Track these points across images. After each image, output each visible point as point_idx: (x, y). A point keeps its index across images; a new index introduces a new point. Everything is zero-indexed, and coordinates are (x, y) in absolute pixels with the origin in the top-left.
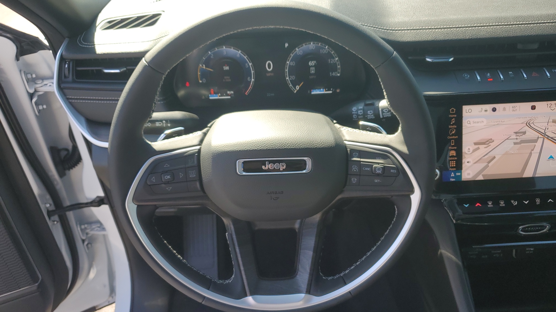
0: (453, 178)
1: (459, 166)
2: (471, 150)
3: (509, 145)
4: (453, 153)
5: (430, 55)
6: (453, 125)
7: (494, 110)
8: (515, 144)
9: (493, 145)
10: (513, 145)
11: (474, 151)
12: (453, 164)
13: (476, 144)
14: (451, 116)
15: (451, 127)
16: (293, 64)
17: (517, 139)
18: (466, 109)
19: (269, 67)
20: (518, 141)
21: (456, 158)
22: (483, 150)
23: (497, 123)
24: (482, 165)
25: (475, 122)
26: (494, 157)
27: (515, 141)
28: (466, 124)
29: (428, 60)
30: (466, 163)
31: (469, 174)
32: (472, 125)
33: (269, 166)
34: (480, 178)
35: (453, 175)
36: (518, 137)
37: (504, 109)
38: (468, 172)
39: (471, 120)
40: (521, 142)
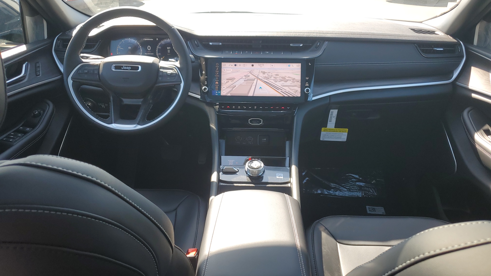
0: (217, 94)
1: (220, 89)
2: (225, 83)
3: (242, 81)
4: (217, 83)
5: (211, 42)
6: (217, 70)
7: (235, 65)
8: (245, 81)
9: (235, 81)
10: (244, 81)
11: (226, 83)
12: (217, 88)
13: (227, 79)
14: (216, 67)
15: (217, 71)
16: (160, 48)
17: (245, 78)
18: (223, 64)
19: (149, 47)
20: (246, 79)
21: (218, 85)
22: (230, 82)
23: (237, 71)
24: (229, 89)
26: (236, 86)
27: (245, 79)
28: (223, 71)
29: (211, 44)
30: (223, 87)
31: (224, 93)
32: (226, 71)
34: (229, 95)
35: (217, 92)
36: (246, 78)
37: (240, 65)
38: (224, 92)
39: (225, 69)
40: (248, 80)
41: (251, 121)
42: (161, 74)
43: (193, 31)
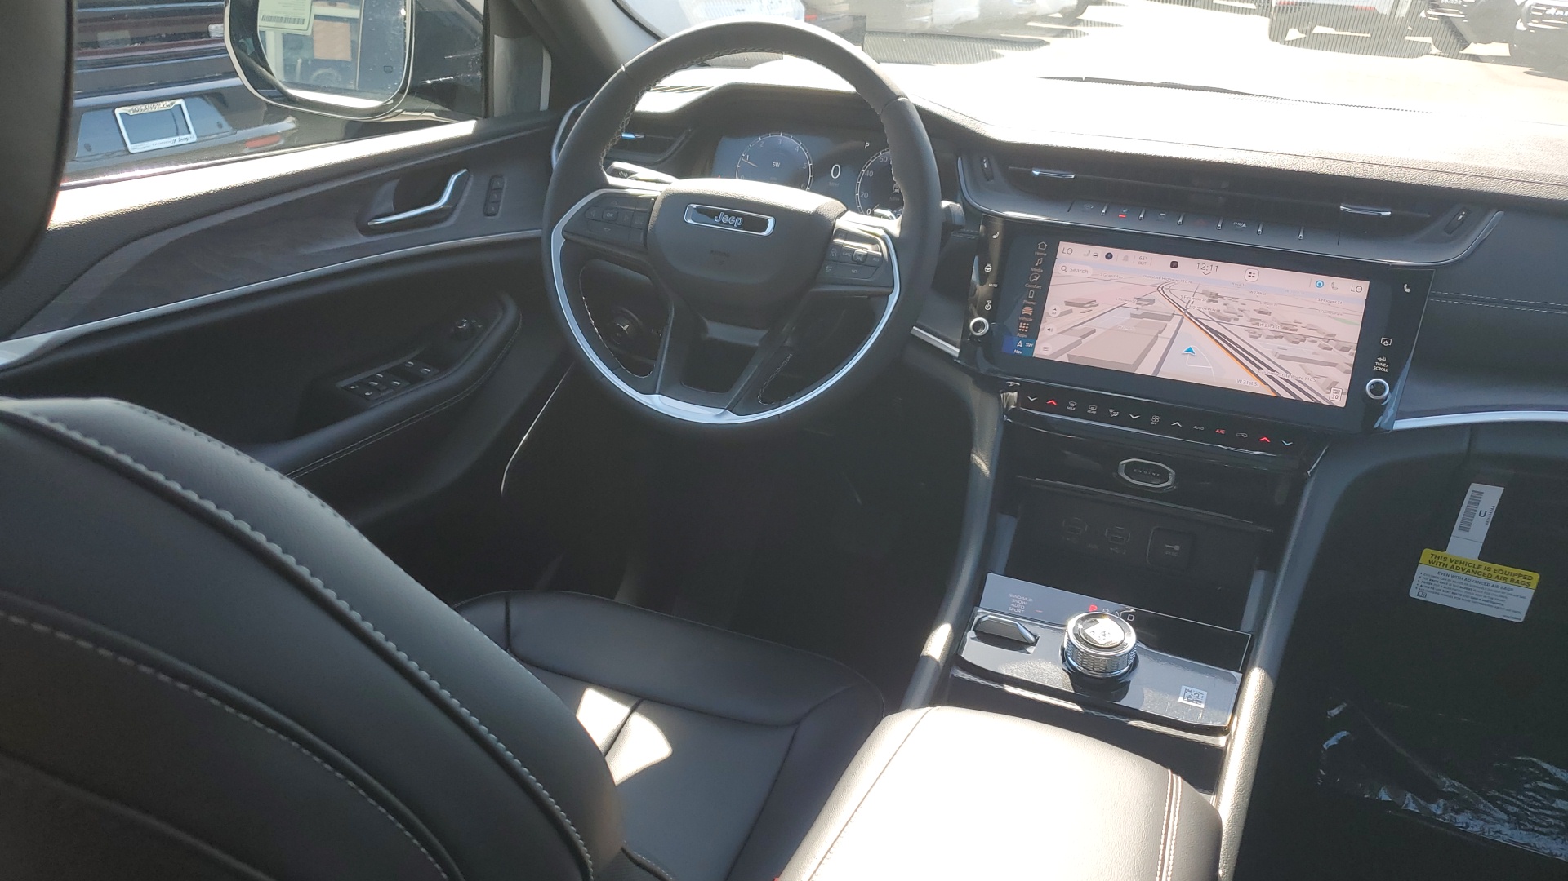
0: (1019, 348)
1: (1033, 334)
2: (1058, 313)
3: (1122, 317)
4: (1028, 310)
5: (1038, 167)
6: (1037, 267)
7: (1109, 256)
8: (1133, 316)
9: (1095, 311)
10: (1129, 318)
11: (1063, 314)
12: (1024, 327)
13: (1067, 303)
14: (1038, 254)
15: (1035, 270)
16: (870, 174)
17: (1137, 309)
18: (1063, 246)
19: (837, 168)
20: (1139, 312)
21: (1031, 320)
22: (1078, 315)
23: (1109, 278)
24: (1069, 340)
25: (1072, 270)
26: (1094, 331)
27: (1135, 312)
28: (1060, 271)
29: (1036, 173)
30: (1046, 329)
31: (1046, 349)
32: (1068, 273)
33: (725, 219)
34: (1064, 359)
35: (1020, 344)
36: (1139, 307)
37: (1126, 259)
38: (1046, 345)
39: (1069, 266)
40: (1145, 315)
41: (1129, 469)
42: (833, 253)
43: (983, 125)
